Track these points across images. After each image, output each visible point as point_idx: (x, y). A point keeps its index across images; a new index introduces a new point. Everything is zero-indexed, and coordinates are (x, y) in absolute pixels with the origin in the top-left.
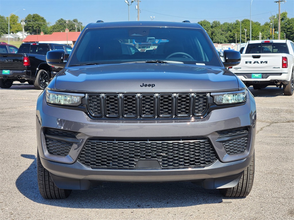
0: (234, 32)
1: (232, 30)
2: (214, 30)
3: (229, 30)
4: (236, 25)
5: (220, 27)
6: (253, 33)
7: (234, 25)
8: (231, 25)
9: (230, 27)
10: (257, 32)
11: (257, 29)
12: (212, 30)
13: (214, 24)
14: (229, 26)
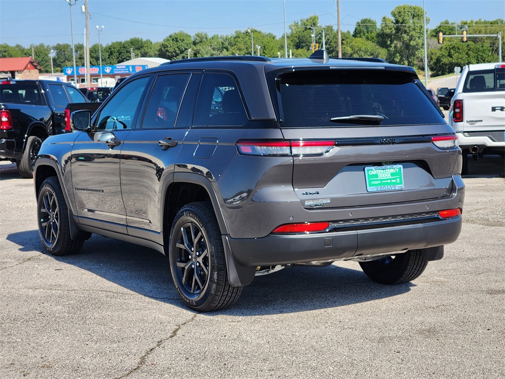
0: (234, 51)
1: (229, 47)
2: (198, 49)
3: (225, 48)
4: (236, 40)
5: (208, 43)
6: (266, 52)
7: (232, 39)
8: (226, 40)
9: (225, 43)
10: (273, 51)
11: (272, 44)
12: (195, 48)
13: (198, 38)
14: (223, 41)
